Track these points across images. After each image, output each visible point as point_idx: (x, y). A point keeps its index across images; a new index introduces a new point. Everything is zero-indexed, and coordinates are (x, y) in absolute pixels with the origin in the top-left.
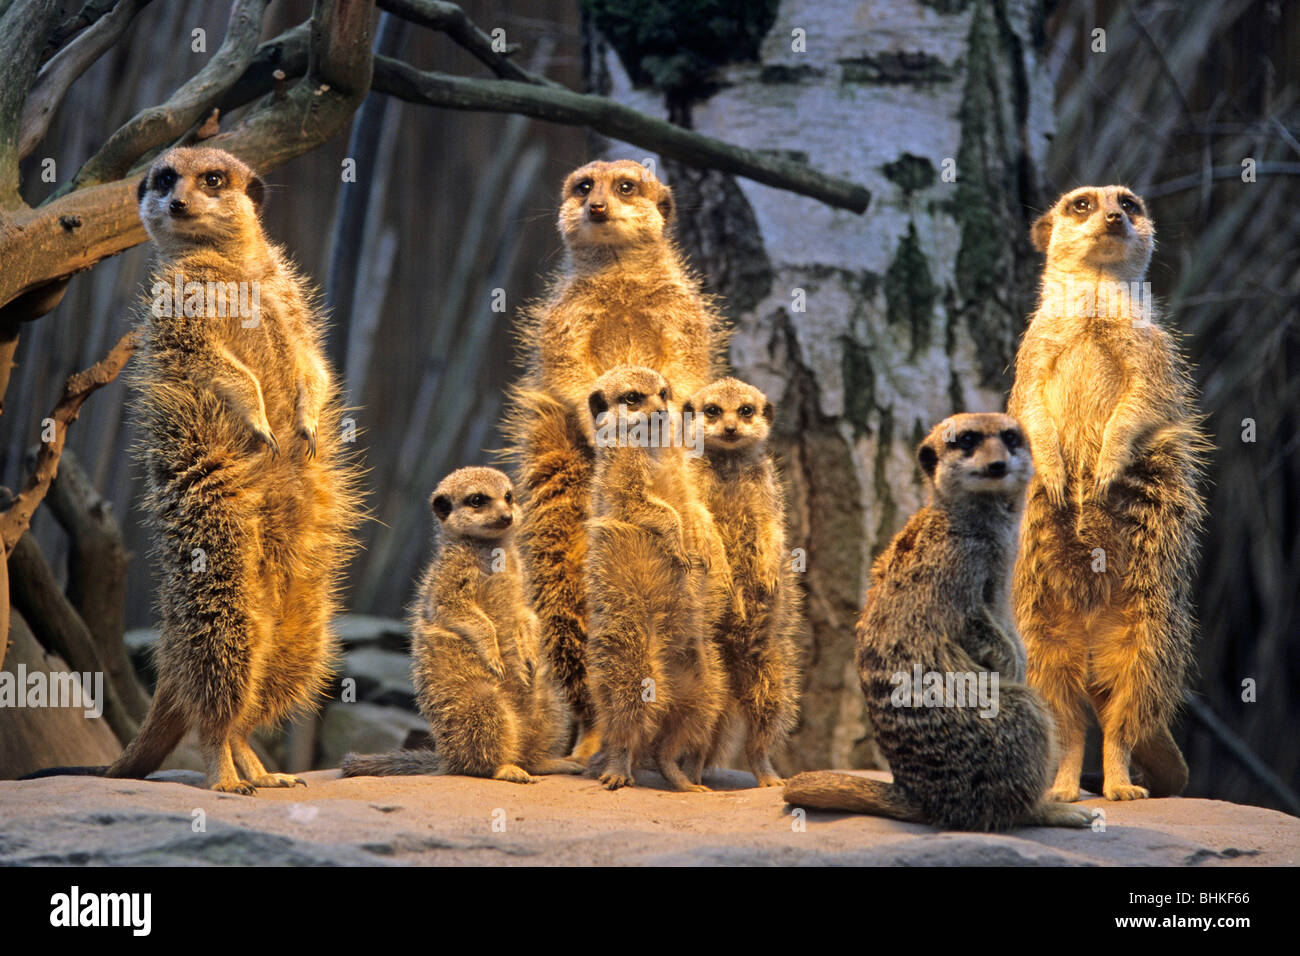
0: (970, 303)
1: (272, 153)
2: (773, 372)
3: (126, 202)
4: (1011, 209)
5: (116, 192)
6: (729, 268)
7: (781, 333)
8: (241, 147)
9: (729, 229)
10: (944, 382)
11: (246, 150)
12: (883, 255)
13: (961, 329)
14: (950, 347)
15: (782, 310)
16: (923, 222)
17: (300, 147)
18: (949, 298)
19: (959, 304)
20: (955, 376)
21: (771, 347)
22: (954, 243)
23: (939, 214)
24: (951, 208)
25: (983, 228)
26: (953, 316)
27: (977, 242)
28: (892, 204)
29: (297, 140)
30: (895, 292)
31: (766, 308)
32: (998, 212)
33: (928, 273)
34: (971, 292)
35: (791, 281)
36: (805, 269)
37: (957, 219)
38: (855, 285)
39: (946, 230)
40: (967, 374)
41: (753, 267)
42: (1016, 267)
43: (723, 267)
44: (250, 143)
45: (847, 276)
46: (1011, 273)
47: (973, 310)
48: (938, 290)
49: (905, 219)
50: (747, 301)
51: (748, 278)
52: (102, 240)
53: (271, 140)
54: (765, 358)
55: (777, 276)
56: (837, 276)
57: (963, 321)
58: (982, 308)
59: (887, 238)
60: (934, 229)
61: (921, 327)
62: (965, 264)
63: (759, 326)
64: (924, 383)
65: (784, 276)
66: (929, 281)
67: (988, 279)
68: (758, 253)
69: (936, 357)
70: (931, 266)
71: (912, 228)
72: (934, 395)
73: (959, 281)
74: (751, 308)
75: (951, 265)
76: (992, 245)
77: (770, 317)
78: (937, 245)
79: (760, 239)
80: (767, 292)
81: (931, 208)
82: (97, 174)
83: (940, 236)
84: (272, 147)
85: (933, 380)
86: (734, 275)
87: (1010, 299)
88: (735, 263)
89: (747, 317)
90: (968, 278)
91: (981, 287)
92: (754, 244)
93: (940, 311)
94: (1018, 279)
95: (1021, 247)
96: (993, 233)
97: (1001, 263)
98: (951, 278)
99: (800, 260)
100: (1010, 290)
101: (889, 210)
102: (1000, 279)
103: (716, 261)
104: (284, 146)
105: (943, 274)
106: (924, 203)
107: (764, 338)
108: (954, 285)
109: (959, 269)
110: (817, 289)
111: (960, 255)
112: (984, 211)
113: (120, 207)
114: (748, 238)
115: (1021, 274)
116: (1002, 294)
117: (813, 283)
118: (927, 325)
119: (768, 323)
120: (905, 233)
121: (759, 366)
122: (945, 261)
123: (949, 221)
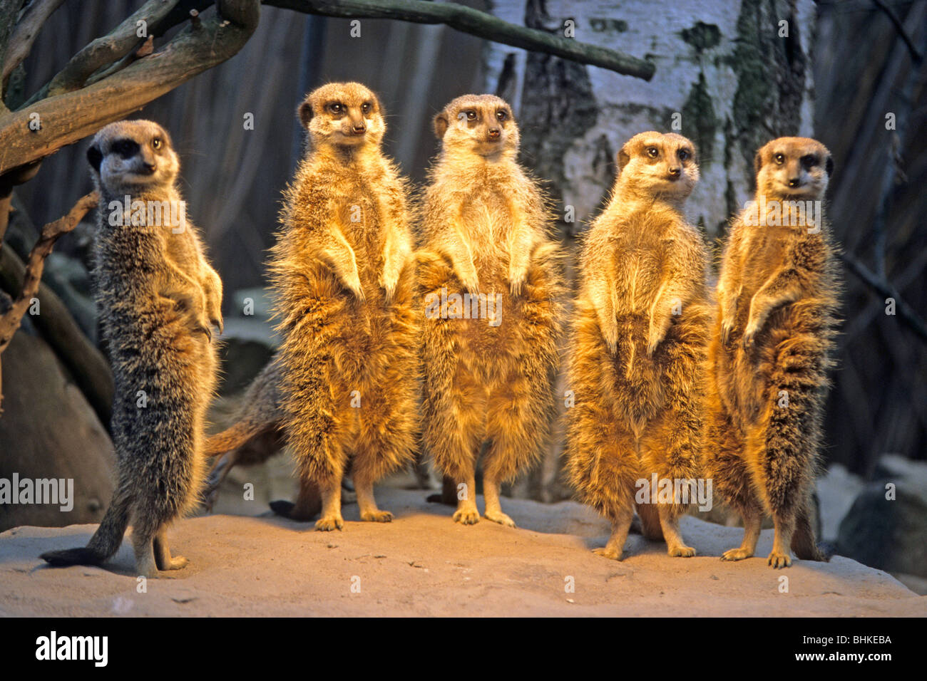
0: (743, 130)
1: (189, 67)
2: (595, 182)
3: (78, 108)
4: (777, 60)
5: (72, 101)
6: (569, 104)
7: (603, 154)
8: (167, 64)
9: (569, 77)
10: (722, 188)
11: (170, 66)
12: (680, 96)
13: (736, 150)
14: (727, 162)
15: (604, 137)
16: (710, 72)
17: (211, 62)
18: (727, 127)
19: (735, 132)
20: (730, 184)
21: (595, 164)
22: (733, 87)
23: (722, 66)
24: (730, 61)
25: (755, 75)
26: (730, 141)
27: (749, 86)
28: (687, 59)
29: (208, 58)
30: (688, 123)
31: (592, 135)
32: (767, 62)
33: (712, 110)
34: (744, 123)
35: (612, 114)
36: (622, 107)
37: (735, 70)
38: (658, 119)
39: (728, 77)
40: (739, 182)
41: (584, 105)
42: (781, 101)
43: (564, 103)
44: (173, 61)
45: (653, 111)
46: (777, 106)
47: (746, 135)
48: (719, 121)
49: (697, 70)
50: (580, 129)
51: (581, 113)
52: (60, 136)
53: (189, 58)
54: (590, 173)
55: (601, 111)
56: (646, 112)
57: (737, 144)
58: (753, 133)
59: (683, 83)
60: (718, 77)
61: (705, 149)
62: (741, 102)
63: (587, 148)
64: (707, 189)
65: (607, 111)
66: (713, 116)
67: (758, 113)
68: (588, 96)
69: (717, 170)
70: (714, 104)
71: (701, 77)
72: (714, 199)
73: (735, 115)
74: (581, 135)
75: (730, 103)
76: (762, 88)
77: (595, 142)
78: (720, 89)
79: (589, 85)
80: (594, 123)
81: (717, 62)
82: (63, 84)
83: (723, 82)
84: (190, 63)
85: (713, 187)
86: (571, 110)
87: (774, 126)
88: (573, 101)
89: (578, 142)
90: (742, 113)
91: (752, 119)
92: (585, 89)
93: (720, 137)
94: (782, 110)
95: (786, 87)
96: (763, 78)
97: (769, 100)
98: (730, 112)
99: (619, 100)
100: (775, 119)
101: (685, 64)
102: (768, 111)
103: (558, 99)
104: (199, 62)
105: (723, 110)
106: (712, 58)
107: (590, 157)
108: (731, 118)
109: (736, 106)
110: (630, 121)
111: (737, 96)
112: (758, 62)
113: (73, 112)
114: (581, 84)
115: (784, 106)
116: (769, 122)
117: (628, 117)
118: (710, 147)
119: (593, 146)
120: (696, 81)
121: (586, 178)
122: (725, 100)
123: (730, 71)
